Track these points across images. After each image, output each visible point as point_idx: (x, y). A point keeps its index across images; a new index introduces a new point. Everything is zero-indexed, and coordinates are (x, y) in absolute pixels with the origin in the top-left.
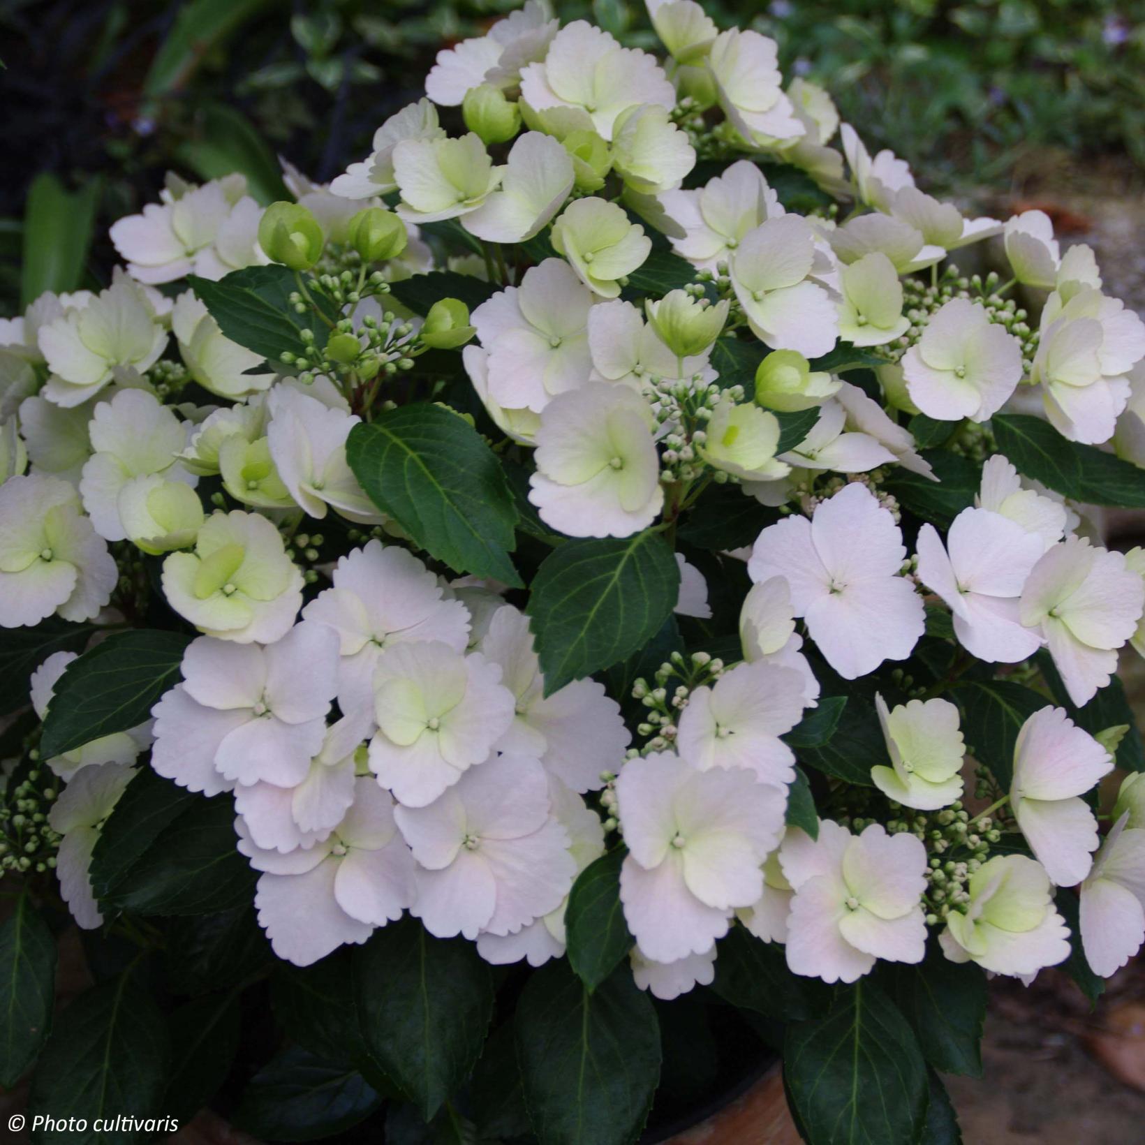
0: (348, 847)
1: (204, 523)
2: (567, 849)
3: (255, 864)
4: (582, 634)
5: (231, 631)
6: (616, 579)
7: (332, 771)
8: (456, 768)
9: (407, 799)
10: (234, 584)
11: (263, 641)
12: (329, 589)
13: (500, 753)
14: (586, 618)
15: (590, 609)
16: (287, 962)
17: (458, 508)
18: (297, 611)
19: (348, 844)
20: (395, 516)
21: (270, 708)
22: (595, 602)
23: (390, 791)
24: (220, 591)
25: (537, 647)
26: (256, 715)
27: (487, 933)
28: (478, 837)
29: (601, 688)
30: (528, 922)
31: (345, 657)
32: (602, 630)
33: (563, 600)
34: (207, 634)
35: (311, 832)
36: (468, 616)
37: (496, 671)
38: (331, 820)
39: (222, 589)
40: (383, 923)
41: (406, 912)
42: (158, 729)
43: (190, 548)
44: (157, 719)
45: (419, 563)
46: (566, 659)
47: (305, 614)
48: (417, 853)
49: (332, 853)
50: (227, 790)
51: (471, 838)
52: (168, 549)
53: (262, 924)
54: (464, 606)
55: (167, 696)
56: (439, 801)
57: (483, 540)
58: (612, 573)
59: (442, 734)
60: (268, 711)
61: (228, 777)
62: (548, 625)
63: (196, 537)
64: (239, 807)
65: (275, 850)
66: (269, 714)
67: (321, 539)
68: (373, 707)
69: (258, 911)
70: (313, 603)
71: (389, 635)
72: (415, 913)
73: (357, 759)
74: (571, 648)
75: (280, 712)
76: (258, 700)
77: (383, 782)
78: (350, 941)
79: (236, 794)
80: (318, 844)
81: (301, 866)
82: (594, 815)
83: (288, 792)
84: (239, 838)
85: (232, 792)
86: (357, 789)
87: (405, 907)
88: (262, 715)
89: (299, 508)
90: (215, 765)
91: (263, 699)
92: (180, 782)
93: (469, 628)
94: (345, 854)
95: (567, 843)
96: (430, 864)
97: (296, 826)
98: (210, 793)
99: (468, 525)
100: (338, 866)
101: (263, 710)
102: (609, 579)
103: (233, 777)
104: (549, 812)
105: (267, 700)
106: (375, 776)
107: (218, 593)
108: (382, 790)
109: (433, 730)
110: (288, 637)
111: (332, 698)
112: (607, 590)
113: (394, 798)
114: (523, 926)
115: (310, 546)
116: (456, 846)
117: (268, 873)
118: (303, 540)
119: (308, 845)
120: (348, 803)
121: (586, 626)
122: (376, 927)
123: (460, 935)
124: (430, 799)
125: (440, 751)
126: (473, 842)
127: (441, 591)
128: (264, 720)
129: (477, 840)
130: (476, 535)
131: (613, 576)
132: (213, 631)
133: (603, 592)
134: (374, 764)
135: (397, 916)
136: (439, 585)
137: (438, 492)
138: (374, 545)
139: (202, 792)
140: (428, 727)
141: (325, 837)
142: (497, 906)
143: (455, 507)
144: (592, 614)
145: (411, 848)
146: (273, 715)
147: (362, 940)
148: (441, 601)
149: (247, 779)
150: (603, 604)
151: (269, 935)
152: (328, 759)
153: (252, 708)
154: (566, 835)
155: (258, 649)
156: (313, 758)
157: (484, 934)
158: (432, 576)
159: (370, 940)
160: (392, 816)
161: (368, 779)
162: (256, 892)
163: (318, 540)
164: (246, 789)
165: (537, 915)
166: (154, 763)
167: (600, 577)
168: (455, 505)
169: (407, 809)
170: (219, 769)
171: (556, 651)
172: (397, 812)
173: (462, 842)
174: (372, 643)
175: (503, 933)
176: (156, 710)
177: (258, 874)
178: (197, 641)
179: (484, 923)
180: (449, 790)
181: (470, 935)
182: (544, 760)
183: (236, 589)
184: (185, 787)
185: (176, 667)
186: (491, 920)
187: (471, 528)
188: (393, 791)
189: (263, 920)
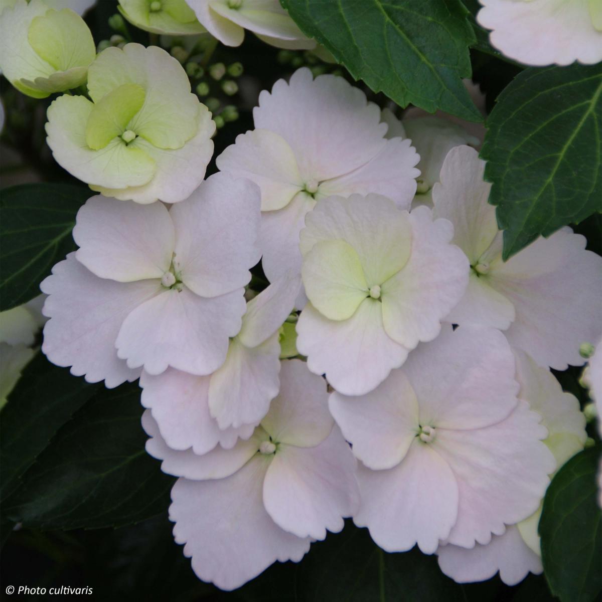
0: (277, 444)
1: (96, 58)
2: (542, 440)
3: (166, 468)
4: (550, 180)
5: (130, 189)
6: (591, 109)
7: (253, 354)
8: (402, 346)
9: (342, 387)
10: (134, 131)
11: (168, 201)
12: (249, 132)
13: (455, 326)
14: (553, 160)
15: (559, 148)
16: (211, 586)
17: (402, 27)
18: (208, 161)
19: (278, 440)
20: (325, 41)
21: (180, 279)
22: (566, 138)
23: (324, 376)
24: (118, 138)
25: (494, 198)
26: (164, 287)
27: (449, 545)
28: (434, 428)
29: (581, 240)
30: (499, 531)
31: (267, 214)
32: (574, 174)
33: (526, 139)
34: (102, 193)
35: (230, 428)
36: (416, 158)
37: (446, 227)
38: (254, 413)
39: (120, 136)
40: (321, 536)
41: (348, 521)
42: (49, 309)
43: (80, 90)
44: (48, 295)
45: (358, 93)
46: (530, 211)
47: (219, 162)
48: (358, 451)
49: (259, 451)
50: (132, 379)
51: (424, 429)
52: (55, 91)
53: (179, 540)
54: (412, 145)
55: (57, 268)
56: (383, 387)
57: (431, 66)
58: (588, 101)
59: (385, 305)
60: (179, 282)
61: (132, 364)
62: (508, 170)
63: (86, 76)
64: (146, 400)
65: (190, 450)
66: (180, 285)
67: (239, 69)
68: (300, 276)
69: (173, 524)
70: (230, 149)
71: (322, 184)
72: (359, 522)
73: (282, 339)
74: (536, 198)
75: (192, 283)
76: (167, 268)
77: (315, 366)
78: (283, 559)
79: (142, 384)
80: (240, 443)
81: (221, 469)
82: (571, 399)
83: (204, 380)
84: (148, 437)
85: (138, 380)
86: (283, 376)
87: (347, 515)
88: (171, 287)
89: (209, 36)
90: (117, 350)
91: (172, 267)
92: (76, 372)
93: (417, 173)
94: (275, 452)
95: (543, 432)
96: (374, 463)
97: (214, 421)
98: (111, 384)
99: (413, 47)
100: (267, 467)
101: (173, 281)
102: (583, 110)
103: (137, 364)
104: (518, 396)
105: (177, 269)
106: (304, 359)
107: (116, 141)
108: (313, 375)
109: (374, 299)
110: (198, 193)
111: (253, 264)
112: (581, 124)
113: (328, 385)
114: (493, 535)
115: (227, 77)
116: (406, 440)
117: (183, 478)
118: (218, 71)
119: (228, 443)
120: (273, 393)
121: (555, 170)
122: (314, 541)
123: (416, 548)
124: (372, 385)
125: (383, 326)
126: (428, 434)
127: (384, 127)
128: (174, 292)
129: (432, 431)
130: (424, 59)
131: (589, 105)
132: (110, 190)
133: (575, 126)
134: (303, 345)
135: (337, 526)
136: (383, 120)
137: (377, 9)
138: (302, 75)
139: (102, 382)
140: (369, 297)
141: (248, 433)
142: (460, 510)
143: (397, 27)
144: (562, 155)
145: (351, 445)
146: (184, 286)
147: (297, 556)
148: (386, 140)
149: (154, 367)
150: (575, 142)
151: (187, 552)
152: (249, 340)
153: (159, 279)
154: (540, 423)
155: (164, 208)
156: (231, 339)
157: (445, 545)
158: (374, 109)
159: (306, 556)
160: (326, 406)
161: (296, 362)
162: (170, 501)
163: (236, 69)
164: (153, 378)
165: (509, 521)
166: (46, 349)
167: (571, 108)
168: (396, 24)
169: (344, 397)
170: (121, 355)
171: (517, 202)
172: (333, 401)
173: (415, 433)
174: (303, 193)
175: (468, 543)
176: (46, 285)
177: (171, 480)
178: (91, 201)
179: (444, 534)
180: (393, 372)
181: (427, 548)
182: (509, 333)
183: (137, 136)
184: (83, 377)
185: (67, 232)
186: (453, 530)
187: (417, 51)
188: (327, 376)
189: (179, 535)
